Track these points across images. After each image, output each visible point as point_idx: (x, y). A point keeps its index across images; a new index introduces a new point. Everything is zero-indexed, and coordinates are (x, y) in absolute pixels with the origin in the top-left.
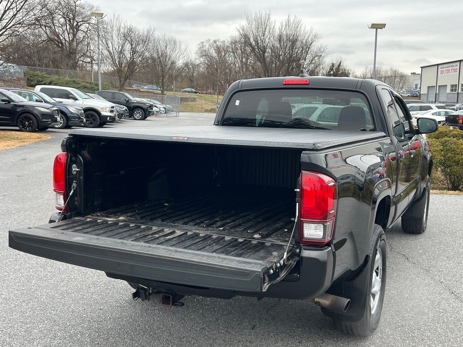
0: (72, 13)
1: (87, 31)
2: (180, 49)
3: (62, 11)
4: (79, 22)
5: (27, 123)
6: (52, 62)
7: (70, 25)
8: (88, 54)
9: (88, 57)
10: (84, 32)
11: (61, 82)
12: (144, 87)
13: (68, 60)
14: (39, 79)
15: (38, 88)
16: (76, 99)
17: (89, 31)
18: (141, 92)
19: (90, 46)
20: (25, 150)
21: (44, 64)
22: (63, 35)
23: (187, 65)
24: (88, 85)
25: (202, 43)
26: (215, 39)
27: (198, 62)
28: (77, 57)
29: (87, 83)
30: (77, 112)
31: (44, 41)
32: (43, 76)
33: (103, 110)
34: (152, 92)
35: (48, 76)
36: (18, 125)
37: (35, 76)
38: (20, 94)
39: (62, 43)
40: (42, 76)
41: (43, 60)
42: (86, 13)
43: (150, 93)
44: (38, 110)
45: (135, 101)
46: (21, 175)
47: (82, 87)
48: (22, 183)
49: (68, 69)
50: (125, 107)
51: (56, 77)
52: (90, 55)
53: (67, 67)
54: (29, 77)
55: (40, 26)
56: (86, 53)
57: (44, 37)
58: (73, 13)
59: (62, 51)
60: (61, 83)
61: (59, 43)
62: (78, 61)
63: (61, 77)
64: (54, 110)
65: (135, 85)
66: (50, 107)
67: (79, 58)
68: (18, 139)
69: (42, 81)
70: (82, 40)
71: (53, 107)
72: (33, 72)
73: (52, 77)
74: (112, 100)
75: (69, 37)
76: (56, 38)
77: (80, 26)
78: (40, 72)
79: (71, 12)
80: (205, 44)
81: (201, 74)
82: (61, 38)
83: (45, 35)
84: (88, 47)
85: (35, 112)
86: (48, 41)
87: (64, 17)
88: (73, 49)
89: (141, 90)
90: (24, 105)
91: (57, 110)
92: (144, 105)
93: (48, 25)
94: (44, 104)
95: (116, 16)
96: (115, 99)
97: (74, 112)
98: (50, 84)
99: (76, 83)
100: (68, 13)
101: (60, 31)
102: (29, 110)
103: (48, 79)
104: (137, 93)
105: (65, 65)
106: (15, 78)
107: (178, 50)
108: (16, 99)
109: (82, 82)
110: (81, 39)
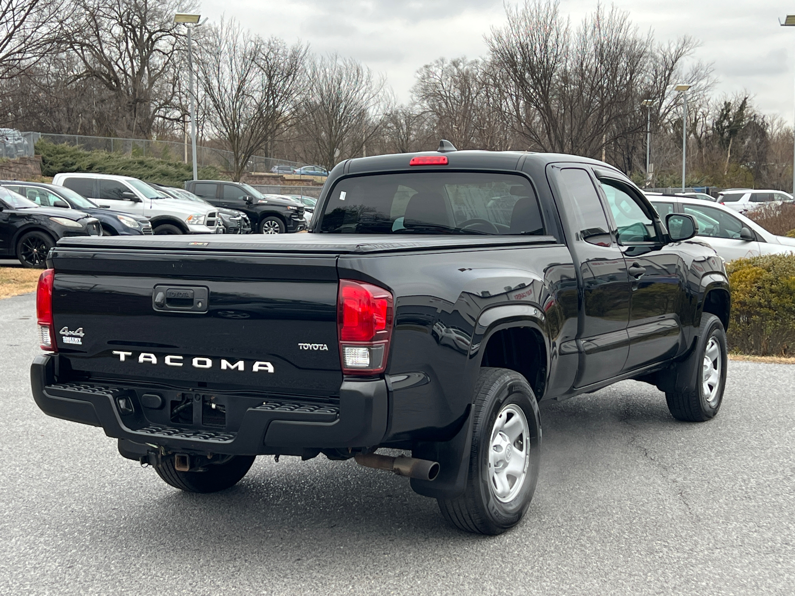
0: (138, 13)
1: (173, 50)
2: (369, 86)
3: (117, 10)
4: (155, 32)
5: (35, 250)
6: (98, 121)
7: (134, 40)
8: (176, 101)
9: (176, 107)
10: (164, 53)
11: (113, 164)
12: (296, 170)
13: (131, 115)
14: (67, 159)
15: (60, 179)
16: (137, 201)
17: (176, 52)
18: (286, 182)
19: (179, 84)
20: (28, 302)
21: (79, 127)
22: (120, 62)
23: (395, 117)
24: (171, 169)
25: (426, 67)
26: (455, 57)
27: (417, 110)
28: (152, 109)
29: (170, 165)
30: (137, 226)
31: (79, 77)
32: (76, 152)
33: (191, 220)
34: (309, 181)
35: (86, 153)
36: (19, 255)
37: (58, 153)
38: (22, 192)
39: (117, 80)
40: (73, 153)
41: (78, 116)
42: (168, 13)
43: (305, 183)
44: (57, 224)
45: (264, 202)
46: (17, 343)
47: (158, 174)
48: (17, 357)
49: (131, 136)
50: (241, 213)
51: (103, 154)
52: (181, 104)
53: (128, 131)
54: (45, 156)
55: (71, 44)
56: (171, 99)
57: (80, 68)
58: (140, 13)
59: (117, 97)
60: (113, 166)
61: (110, 80)
62: (154, 117)
63: (113, 154)
64: (89, 224)
65: (277, 167)
66: (81, 217)
67: (155, 111)
68: (16, 281)
69: (72, 164)
70: (161, 72)
71: (87, 217)
72: (55, 146)
73: (95, 154)
74: (218, 200)
75: (132, 67)
76: (105, 68)
77: (156, 40)
78: (70, 145)
79: (136, 11)
80: (433, 69)
81: (424, 137)
82: (116, 68)
83: (81, 64)
84: (174, 86)
85: (52, 227)
86: (88, 76)
87: (121, 24)
88: (141, 92)
89: (287, 177)
90: (31, 215)
91: (96, 223)
92: (285, 208)
93: (87, 41)
94: (70, 212)
95: (226, 22)
96: (223, 198)
97: (132, 226)
98: (89, 169)
99: (146, 166)
100: (129, 14)
101: (113, 54)
102: (40, 224)
103: (86, 158)
104: (278, 183)
105: (125, 128)
106: (17, 159)
107: (364, 88)
108: (14, 203)
109: (158, 163)
110: (160, 69)
